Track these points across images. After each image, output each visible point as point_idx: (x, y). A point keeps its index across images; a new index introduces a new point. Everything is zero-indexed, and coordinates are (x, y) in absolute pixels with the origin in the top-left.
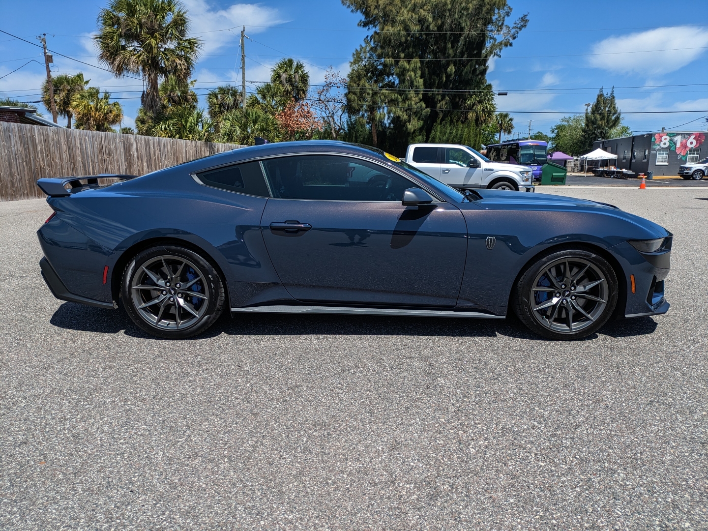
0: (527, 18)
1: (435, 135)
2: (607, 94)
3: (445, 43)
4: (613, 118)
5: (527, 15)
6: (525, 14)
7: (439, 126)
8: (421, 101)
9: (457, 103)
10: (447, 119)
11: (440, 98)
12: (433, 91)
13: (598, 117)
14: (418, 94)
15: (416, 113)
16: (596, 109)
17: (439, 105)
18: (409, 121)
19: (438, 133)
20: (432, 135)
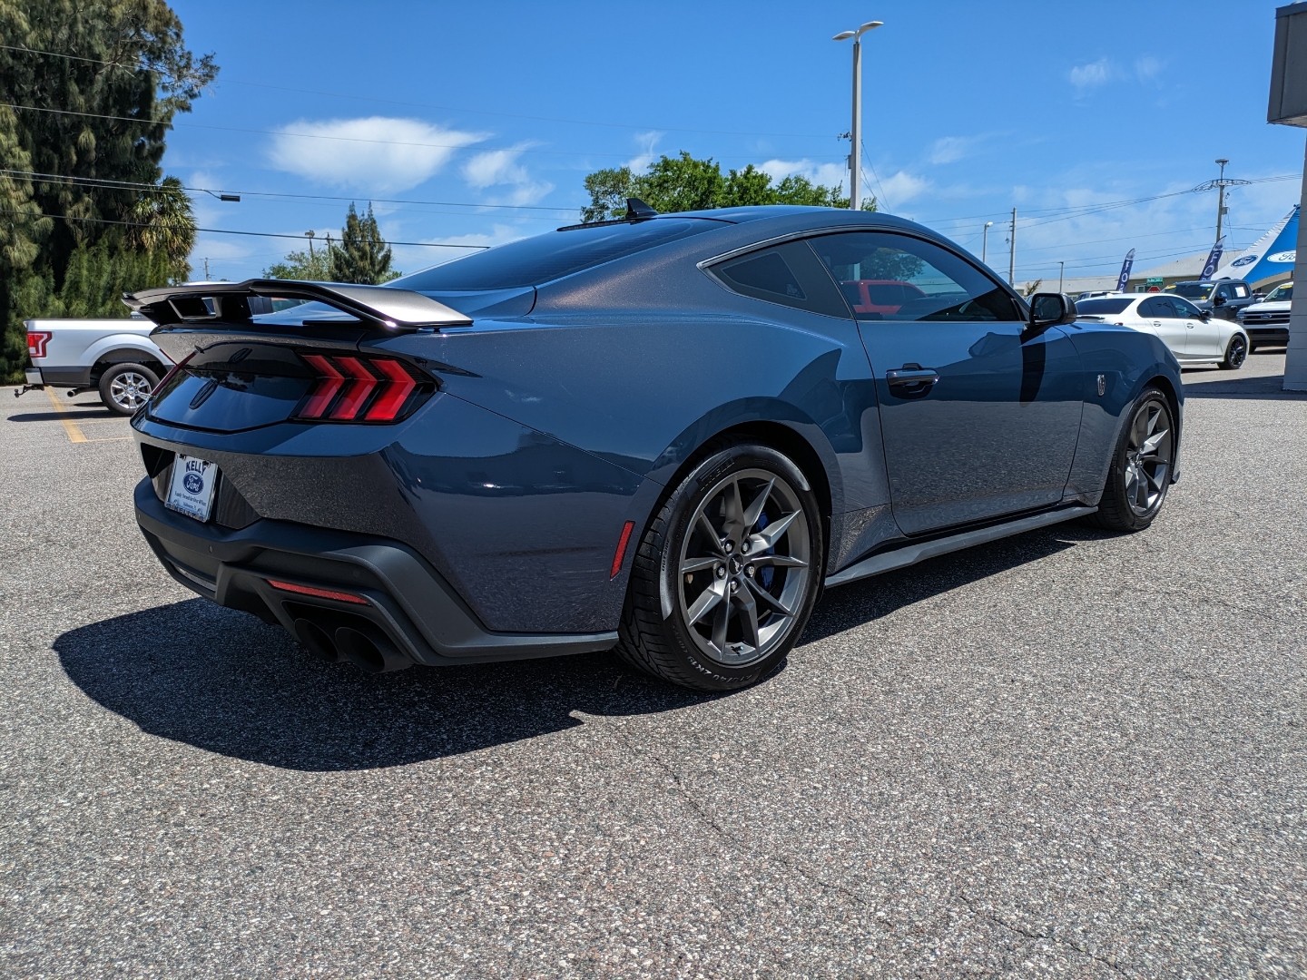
0: (213, 63)
1: (79, 275)
2: (363, 215)
3: (63, 83)
4: (380, 256)
5: (212, 57)
6: (210, 54)
7: (86, 257)
8: (31, 198)
9: (113, 208)
10: (100, 241)
11: (70, 198)
12: (52, 179)
13: (356, 254)
14: (23, 183)
15: (25, 226)
16: (349, 240)
17: (69, 212)
18: (11, 242)
19: (85, 272)
20: (69, 276)
